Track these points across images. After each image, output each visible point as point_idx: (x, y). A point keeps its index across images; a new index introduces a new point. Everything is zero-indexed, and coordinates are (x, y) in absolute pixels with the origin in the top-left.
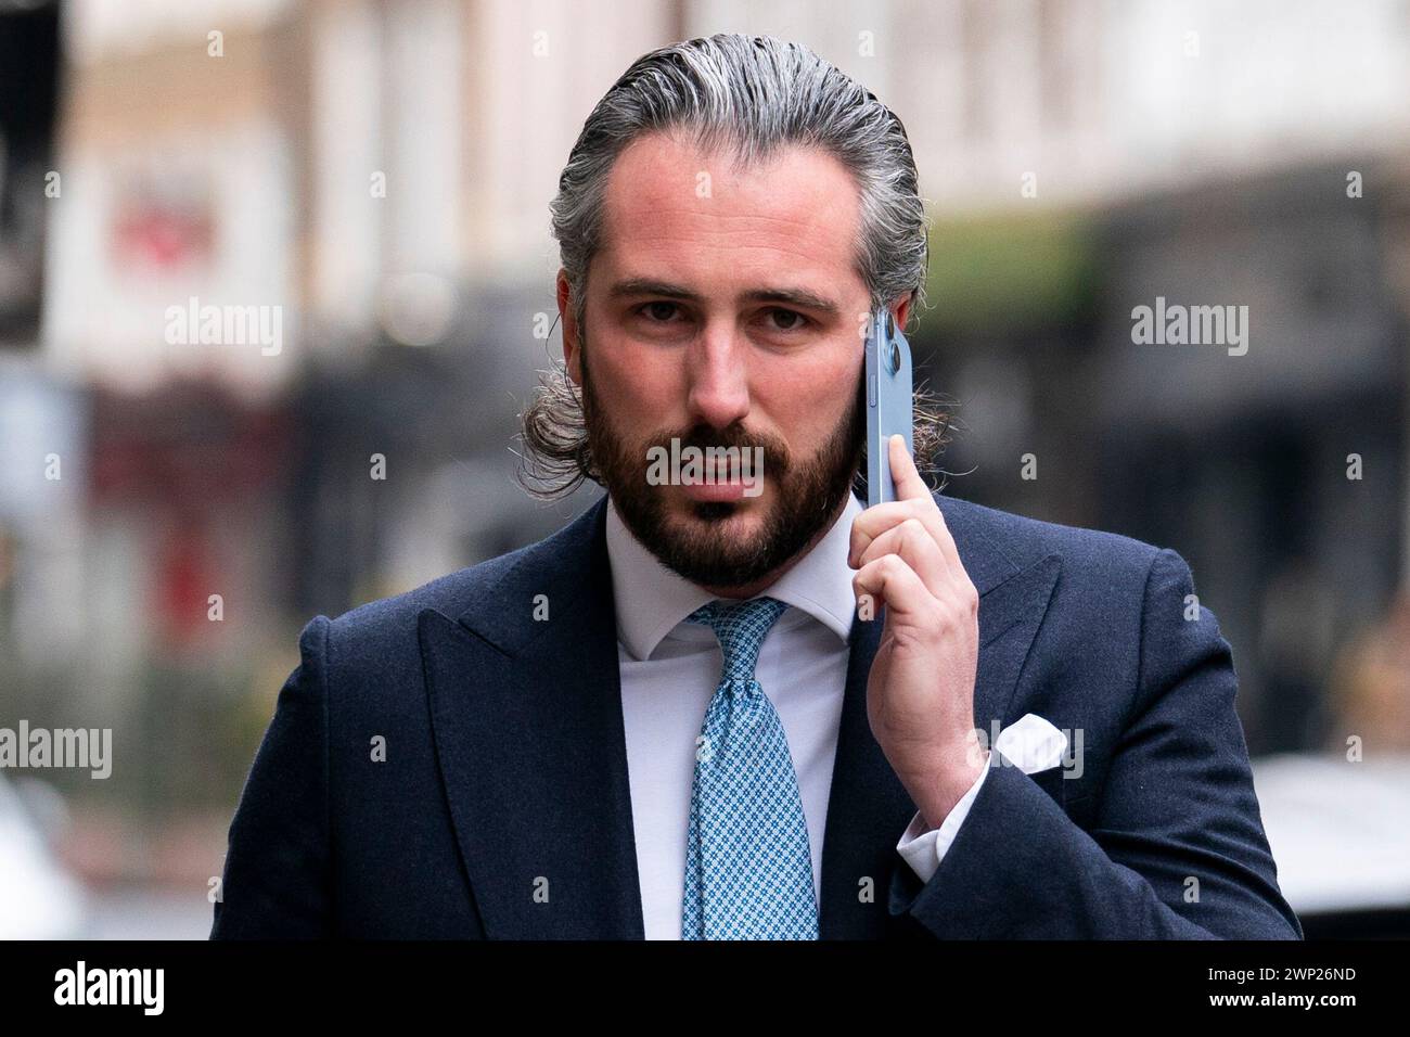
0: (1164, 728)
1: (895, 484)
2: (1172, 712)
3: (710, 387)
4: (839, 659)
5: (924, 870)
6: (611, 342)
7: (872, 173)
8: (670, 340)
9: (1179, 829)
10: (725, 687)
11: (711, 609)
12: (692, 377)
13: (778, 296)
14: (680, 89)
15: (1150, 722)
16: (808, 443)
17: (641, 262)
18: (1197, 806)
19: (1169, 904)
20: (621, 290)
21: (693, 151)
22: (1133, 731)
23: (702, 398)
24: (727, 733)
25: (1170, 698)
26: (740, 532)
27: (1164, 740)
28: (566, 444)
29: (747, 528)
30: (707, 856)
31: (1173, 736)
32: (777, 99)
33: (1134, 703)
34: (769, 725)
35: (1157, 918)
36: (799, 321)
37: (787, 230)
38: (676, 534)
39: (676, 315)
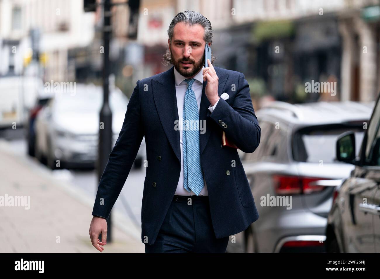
0: (241, 94)
1: (208, 65)
2: (242, 92)
3: (185, 53)
4: (202, 86)
5: (212, 111)
6: (174, 47)
7: (206, 28)
8: (181, 47)
9: (243, 106)
10: (188, 89)
11: (186, 80)
12: (184, 52)
13: (194, 42)
14: (183, 17)
15: (239, 94)
16: (197, 60)
17: (177, 38)
18: (245, 104)
19: (242, 116)
20: (175, 41)
21: (184, 25)
22: (237, 95)
23: (184, 54)
24: (188, 95)
25: (242, 91)
26: (189, 71)
27: (241, 96)
28: (169, 60)
29: (190, 70)
30: (186, 110)
31: (242, 95)
32: (195, 18)
33: (237, 91)
34: (193, 94)
35: (240, 118)
36: (196, 45)
37: (195, 34)
38: (181, 71)
39: (182, 44)
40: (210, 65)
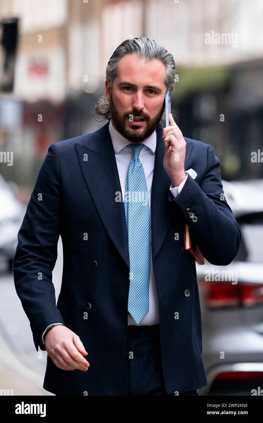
0: (212, 176)
1: (170, 123)
2: (213, 173)
3: (138, 103)
4: (154, 156)
5: (175, 194)
6: (118, 93)
7: (168, 65)
8: (130, 94)
10: (134, 158)
11: (131, 145)
12: (133, 102)
13: (151, 87)
14: (134, 47)
15: (209, 174)
16: (153, 115)
17: (125, 79)
20: (121, 84)
22: (206, 175)
23: (136, 105)
24: (134, 167)
25: (212, 170)
26: (140, 132)
27: (212, 178)
28: (104, 113)
29: (141, 131)
30: (129, 186)
31: (213, 177)
32: (153, 51)
33: (207, 170)
36: (154, 92)
37: (154, 75)
38: (128, 131)
39: (131, 89)
40: (172, 124)
